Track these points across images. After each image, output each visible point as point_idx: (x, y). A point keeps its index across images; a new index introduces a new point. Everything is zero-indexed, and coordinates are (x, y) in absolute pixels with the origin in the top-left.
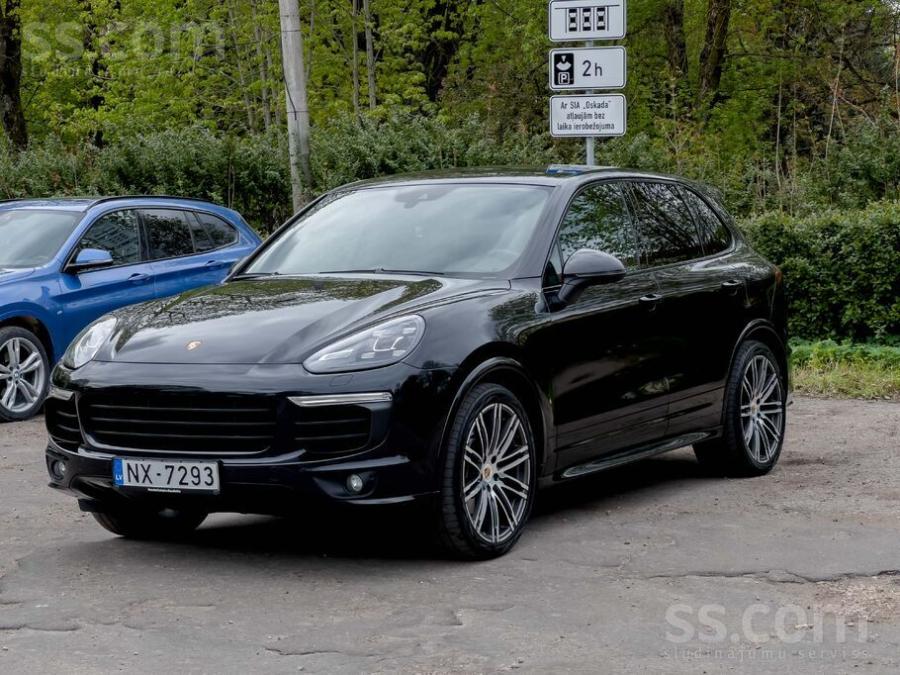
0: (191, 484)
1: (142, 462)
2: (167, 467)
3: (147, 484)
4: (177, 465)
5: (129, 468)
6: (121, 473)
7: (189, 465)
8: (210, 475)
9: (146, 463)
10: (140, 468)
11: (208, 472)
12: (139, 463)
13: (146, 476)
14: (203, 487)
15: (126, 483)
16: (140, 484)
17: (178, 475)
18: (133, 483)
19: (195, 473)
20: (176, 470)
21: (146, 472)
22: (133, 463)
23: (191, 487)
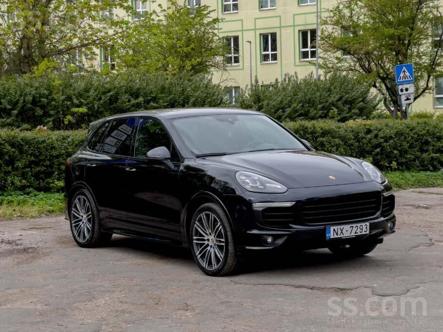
0: (359, 232)
1: (340, 227)
2: (351, 227)
3: (342, 236)
4: (354, 225)
5: (334, 230)
6: (330, 233)
7: (359, 225)
8: (366, 228)
9: (342, 227)
10: (339, 230)
11: (366, 226)
12: (339, 227)
13: (342, 232)
14: (364, 233)
15: (332, 237)
16: (339, 236)
17: (354, 230)
18: (336, 236)
19: (361, 228)
20: (354, 228)
21: (341, 230)
22: (336, 228)
23: (359, 234)
